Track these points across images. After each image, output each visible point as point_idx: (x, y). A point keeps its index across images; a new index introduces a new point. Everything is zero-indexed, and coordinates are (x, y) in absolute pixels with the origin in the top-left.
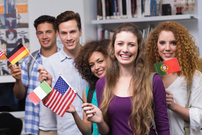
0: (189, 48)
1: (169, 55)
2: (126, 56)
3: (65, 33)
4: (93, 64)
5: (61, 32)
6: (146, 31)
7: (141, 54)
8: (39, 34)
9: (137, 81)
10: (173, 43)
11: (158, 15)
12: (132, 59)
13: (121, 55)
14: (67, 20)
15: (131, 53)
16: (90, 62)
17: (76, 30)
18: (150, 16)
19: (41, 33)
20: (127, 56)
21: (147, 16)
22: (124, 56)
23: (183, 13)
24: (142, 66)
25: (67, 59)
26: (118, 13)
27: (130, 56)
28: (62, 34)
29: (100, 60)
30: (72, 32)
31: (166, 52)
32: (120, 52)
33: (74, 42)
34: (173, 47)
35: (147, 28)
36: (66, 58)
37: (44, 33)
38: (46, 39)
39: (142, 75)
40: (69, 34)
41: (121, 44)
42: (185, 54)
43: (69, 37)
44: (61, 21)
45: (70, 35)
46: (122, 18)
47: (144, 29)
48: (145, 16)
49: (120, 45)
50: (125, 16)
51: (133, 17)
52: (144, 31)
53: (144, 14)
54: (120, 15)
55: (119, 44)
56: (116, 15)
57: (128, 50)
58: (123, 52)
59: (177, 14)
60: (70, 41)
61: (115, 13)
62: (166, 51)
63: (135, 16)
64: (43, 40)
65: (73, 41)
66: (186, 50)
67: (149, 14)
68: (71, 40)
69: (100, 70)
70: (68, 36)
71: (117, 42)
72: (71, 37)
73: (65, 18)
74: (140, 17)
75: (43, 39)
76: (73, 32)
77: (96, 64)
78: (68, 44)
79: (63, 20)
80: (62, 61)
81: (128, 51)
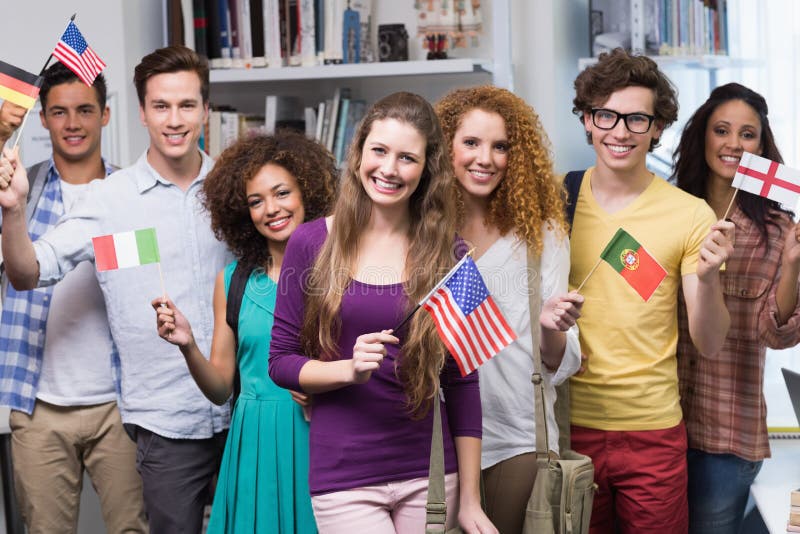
0: (542, 163)
1: (485, 176)
2: (387, 185)
3: (163, 105)
4: (261, 198)
5: (154, 101)
6: (328, 108)
7: (436, 184)
8: (55, 114)
9: (425, 256)
10: (497, 145)
11: (365, 60)
12: (405, 193)
13: (374, 179)
14: (174, 68)
15: (401, 179)
16: (249, 193)
17: (195, 102)
18: (341, 62)
19: (60, 113)
20: (392, 186)
21: (334, 62)
22: (383, 184)
23: (449, 54)
24: (439, 216)
25: (159, 187)
26: (236, 51)
27: (400, 186)
28: (157, 107)
29: (281, 189)
30: (186, 104)
31: (479, 168)
32: (374, 170)
33: (186, 133)
34: (500, 158)
35: (332, 98)
36: (158, 183)
37: (73, 112)
38: (76, 129)
39: (439, 243)
40: (175, 108)
41: (381, 150)
42: (533, 179)
43: (175, 116)
44: (157, 68)
45: (178, 113)
46: (248, 66)
47: (324, 101)
48: (326, 62)
49: (379, 153)
50: (259, 61)
51: (286, 64)
52: (322, 107)
53: (322, 56)
54: (242, 56)
55: (374, 149)
56: (232, 56)
57: (397, 170)
58: (382, 173)
59: (431, 57)
60: (176, 128)
61: (226, 51)
62: (480, 165)
63: (293, 60)
64: (67, 134)
65: (184, 130)
66: (537, 168)
67: (339, 56)
68: (180, 127)
69: (278, 216)
70: (171, 114)
71: (372, 144)
72: (181, 118)
73: (169, 61)
74: (309, 65)
75: (68, 129)
76: (188, 106)
77: (269, 198)
78: (170, 138)
79: (164, 66)
80: (145, 192)
81: (395, 173)
